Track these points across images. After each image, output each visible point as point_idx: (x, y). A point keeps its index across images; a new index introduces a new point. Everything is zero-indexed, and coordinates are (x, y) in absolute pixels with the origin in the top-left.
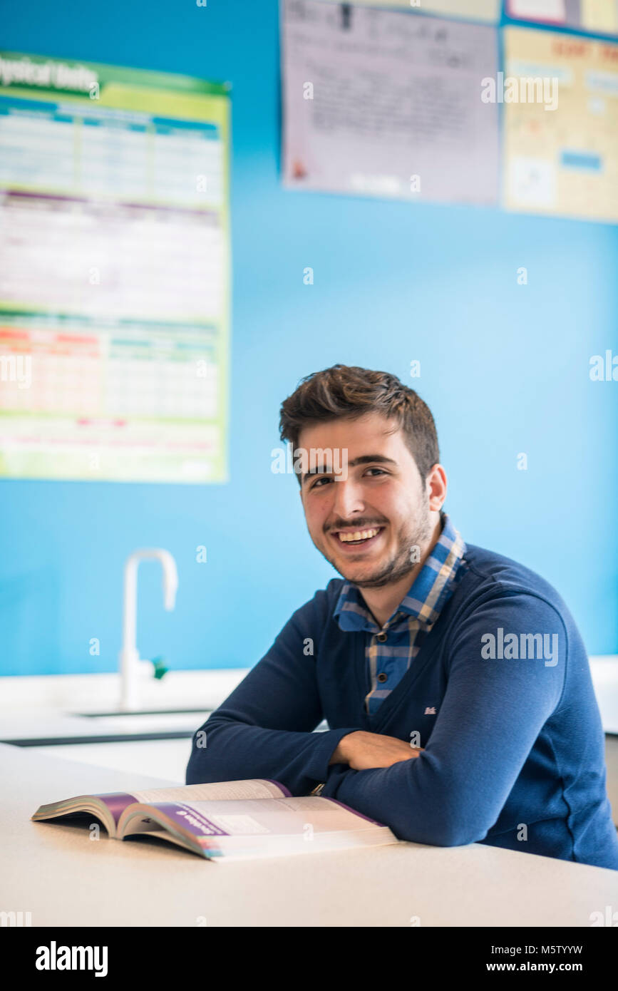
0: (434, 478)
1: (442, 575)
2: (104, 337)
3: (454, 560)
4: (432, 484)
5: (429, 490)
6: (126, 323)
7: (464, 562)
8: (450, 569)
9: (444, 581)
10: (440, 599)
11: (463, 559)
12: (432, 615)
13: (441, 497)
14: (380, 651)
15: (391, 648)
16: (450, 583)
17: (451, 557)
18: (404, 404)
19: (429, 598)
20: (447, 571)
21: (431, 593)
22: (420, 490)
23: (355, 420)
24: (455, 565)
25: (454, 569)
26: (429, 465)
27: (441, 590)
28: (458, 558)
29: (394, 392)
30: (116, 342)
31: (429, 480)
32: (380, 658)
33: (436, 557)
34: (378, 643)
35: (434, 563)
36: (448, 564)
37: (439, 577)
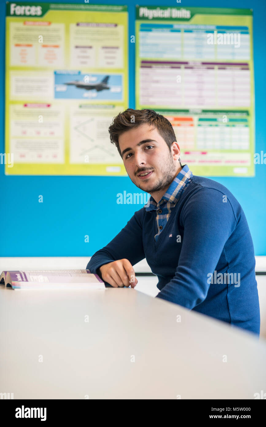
0: (174, 147)
1: (180, 185)
2: (196, 118)
3: (186, 179)
4: (174, 150)
5: (173, 152)
6: (205, 111)
7: (190, 180)
8: (184, 182)
9: (181, 187)
10: (178, 194)
11: (190, 179)
12: (175, 200)
13: (178, 154)
14: (160, 217)
15: (163, 215)
16: (183, 188)
17: (184, 178)
18: (156, 120)
19: (174, 193)
20: (182, 183)
21: (175, 191)
22: (169, 152)
23: (137, 128)
24: (186, 181)
25: (185, 182)
26: (171, 142)
27: (179, 190)
28: (188, 179)
29: (151, 115)
30: (200, 120)
31: (172, 148)
32: (160, 220)
33: (178, 178)
34: (159, 214)
35: (177, 180)
36: (183, 181)
37: (179, 185)
